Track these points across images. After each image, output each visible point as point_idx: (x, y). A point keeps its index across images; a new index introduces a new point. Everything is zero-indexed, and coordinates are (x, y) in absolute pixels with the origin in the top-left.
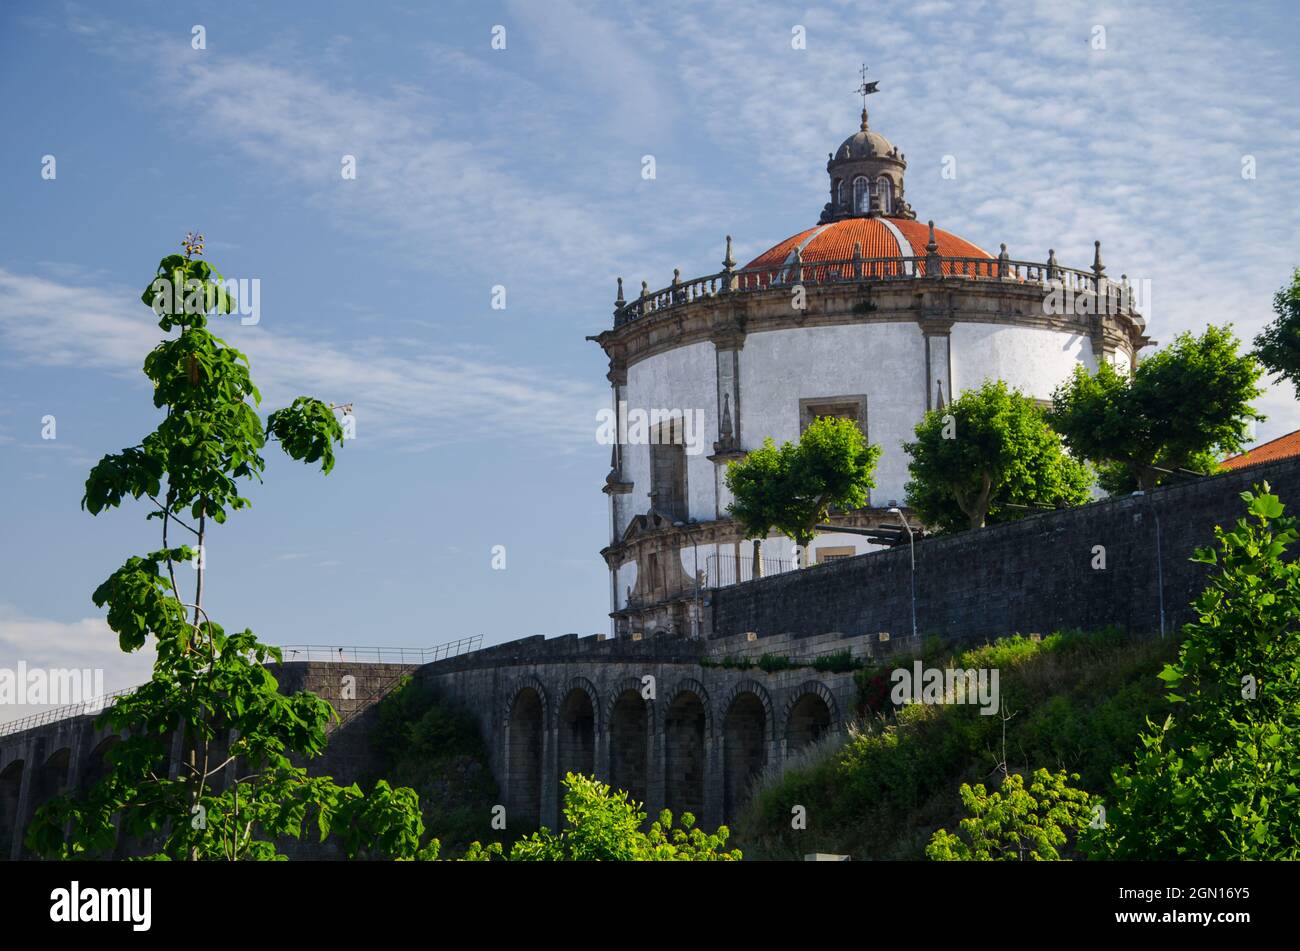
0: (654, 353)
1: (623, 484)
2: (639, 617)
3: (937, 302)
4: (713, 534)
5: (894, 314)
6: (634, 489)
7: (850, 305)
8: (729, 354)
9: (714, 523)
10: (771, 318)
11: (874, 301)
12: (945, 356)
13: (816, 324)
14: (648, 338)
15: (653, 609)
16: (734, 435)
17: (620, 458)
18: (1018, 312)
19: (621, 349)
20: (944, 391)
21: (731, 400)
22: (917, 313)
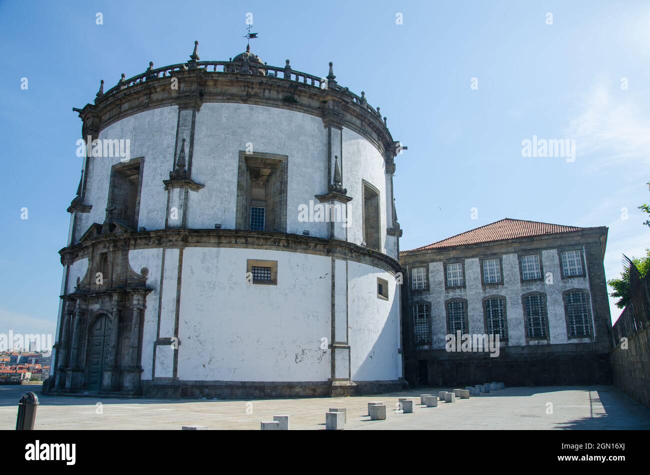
0: (125, 116)
1: (84, 205)
2: (85, 300)
3: (336, 108)
4: (159, 240)
5: (307, 109)
6: (92, 211)
7: (280, 96)
8: (189, 112)
9: (164, 231)
10: (222, 94)
11: (296, 97)
12: (339, 142)
13: (256, 103)
14: (120, 108)
15: (98, 295)
16: (186, 168)
17: (84, 188)
19: (97, 120)
20: (339, 164)
21: (187, 144)
22: (323, 112)
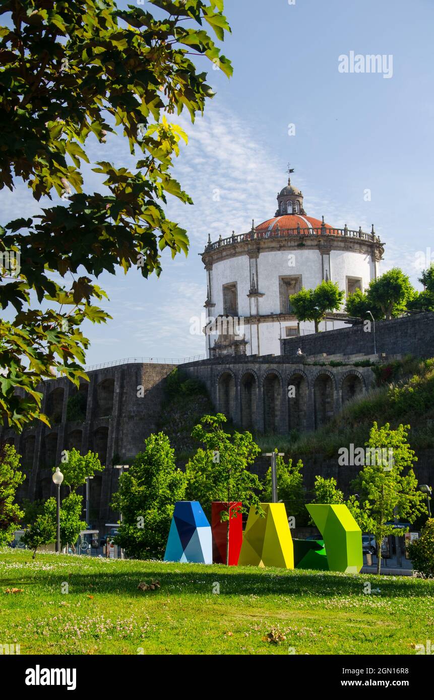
0: (225, 259)
1: (212, 304)
2: (220, 349)
3: (325, 243)
5: (311, 247)
6: (216, 306)
7: (296, 244)
8: (253, 260)
9: (250, 317)
10: (269, 248)
11: (304, 243)
12: (328, 261)
13: (284, 250)
14: (222, 254)
15: (226, 347)
16: (256, 287)
17: (210, 295)
18: (350, 247)
19: (211, 258)
20: (328, 273)
21: (255, 276)
22: (319, 247)
